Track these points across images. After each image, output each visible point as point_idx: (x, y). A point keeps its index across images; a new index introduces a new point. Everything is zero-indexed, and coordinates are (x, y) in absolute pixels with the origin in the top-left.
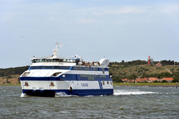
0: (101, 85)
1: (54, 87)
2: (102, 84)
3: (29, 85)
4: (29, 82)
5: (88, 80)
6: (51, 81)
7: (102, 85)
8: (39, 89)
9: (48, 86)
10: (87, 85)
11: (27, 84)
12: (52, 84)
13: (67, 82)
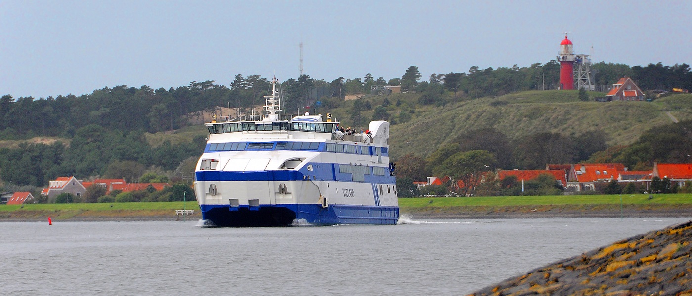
0: (377, 194)
1: (289, 197)
2: (379, 192)
3: (220, 194)
4: (221, 185)
5: (353, 181)
6: (279, 182)
7: (377, 196)
8: (247, 204)
9: (273, 194)
10: (352, 195)
11: (214, 191)
12: (283, 191)
13: (318, 185)
